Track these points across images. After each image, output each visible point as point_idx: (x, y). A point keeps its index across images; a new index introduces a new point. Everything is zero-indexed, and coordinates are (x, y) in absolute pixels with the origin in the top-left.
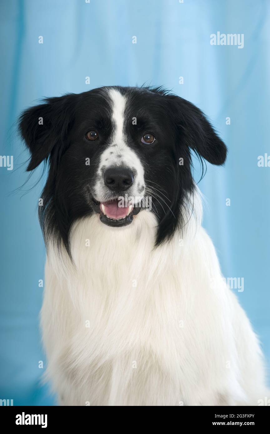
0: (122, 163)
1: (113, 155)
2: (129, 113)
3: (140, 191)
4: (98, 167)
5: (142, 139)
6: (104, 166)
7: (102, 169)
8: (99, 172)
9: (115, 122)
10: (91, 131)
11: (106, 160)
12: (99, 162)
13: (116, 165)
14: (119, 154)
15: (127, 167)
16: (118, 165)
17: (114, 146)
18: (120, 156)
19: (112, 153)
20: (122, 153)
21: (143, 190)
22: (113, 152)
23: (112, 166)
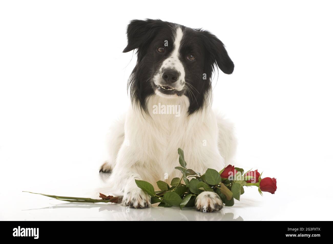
0: (174, 68)
1: (170, 62)
2: (184, 42)
3: (182, 84)
4: (160, 67)
5: (188, 57)
6: (164, 67)
7: (163, 69)
8: (161, 70)
9: (175, 46)
10: (161, 47)
11: (166, 64)
12: (162, 64)
13: (170, 69)
14: (173, 63)
15: (176, 71)
16: (171, 68)
17: (172, 58)
18: (173, 64)
19: (169, 61)
20: (175, 62)
21: (184, 84)
22: (171, 61)
23: (168, 68)
